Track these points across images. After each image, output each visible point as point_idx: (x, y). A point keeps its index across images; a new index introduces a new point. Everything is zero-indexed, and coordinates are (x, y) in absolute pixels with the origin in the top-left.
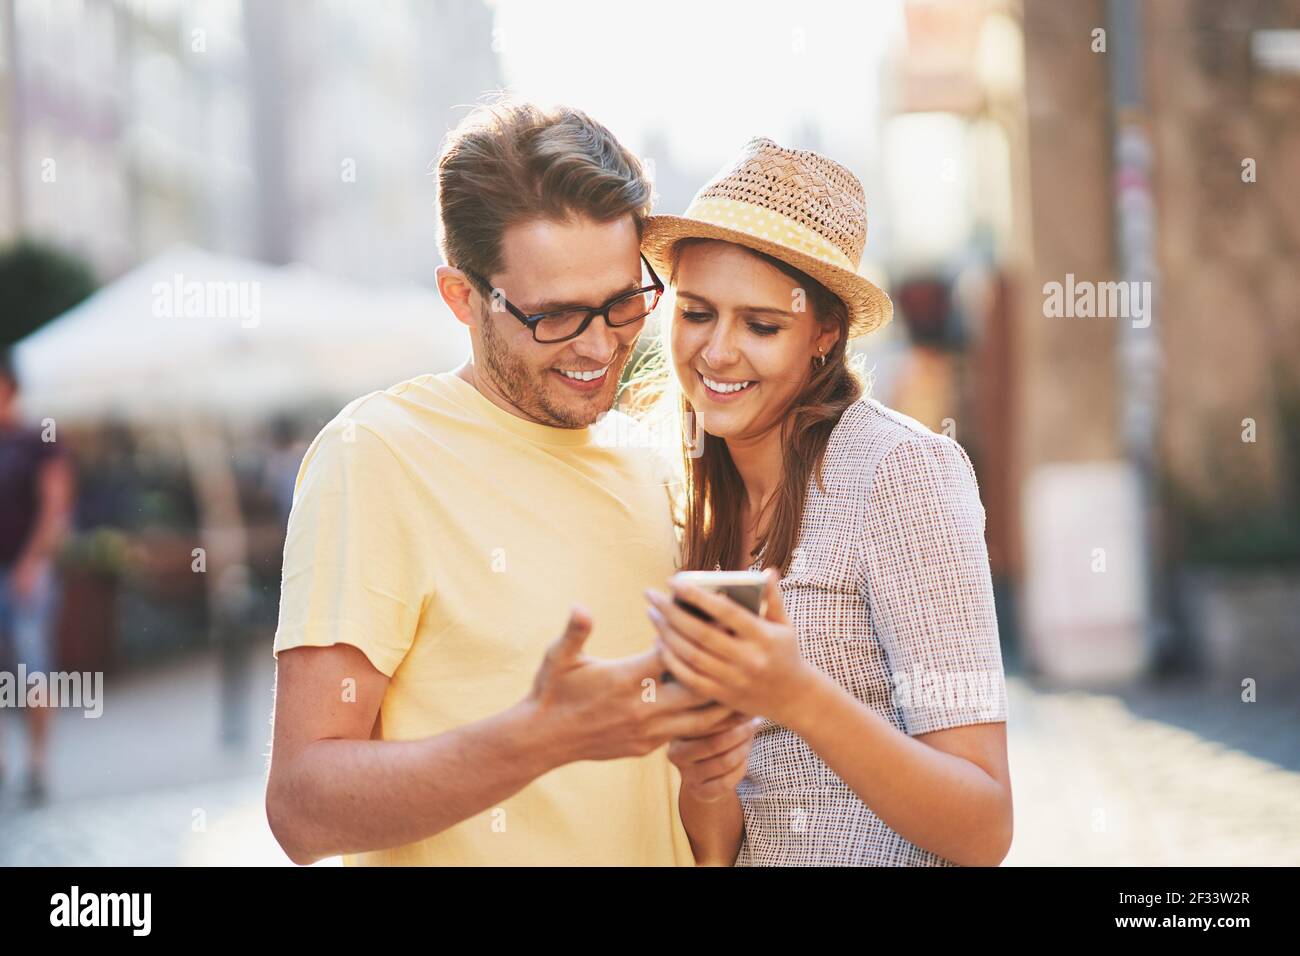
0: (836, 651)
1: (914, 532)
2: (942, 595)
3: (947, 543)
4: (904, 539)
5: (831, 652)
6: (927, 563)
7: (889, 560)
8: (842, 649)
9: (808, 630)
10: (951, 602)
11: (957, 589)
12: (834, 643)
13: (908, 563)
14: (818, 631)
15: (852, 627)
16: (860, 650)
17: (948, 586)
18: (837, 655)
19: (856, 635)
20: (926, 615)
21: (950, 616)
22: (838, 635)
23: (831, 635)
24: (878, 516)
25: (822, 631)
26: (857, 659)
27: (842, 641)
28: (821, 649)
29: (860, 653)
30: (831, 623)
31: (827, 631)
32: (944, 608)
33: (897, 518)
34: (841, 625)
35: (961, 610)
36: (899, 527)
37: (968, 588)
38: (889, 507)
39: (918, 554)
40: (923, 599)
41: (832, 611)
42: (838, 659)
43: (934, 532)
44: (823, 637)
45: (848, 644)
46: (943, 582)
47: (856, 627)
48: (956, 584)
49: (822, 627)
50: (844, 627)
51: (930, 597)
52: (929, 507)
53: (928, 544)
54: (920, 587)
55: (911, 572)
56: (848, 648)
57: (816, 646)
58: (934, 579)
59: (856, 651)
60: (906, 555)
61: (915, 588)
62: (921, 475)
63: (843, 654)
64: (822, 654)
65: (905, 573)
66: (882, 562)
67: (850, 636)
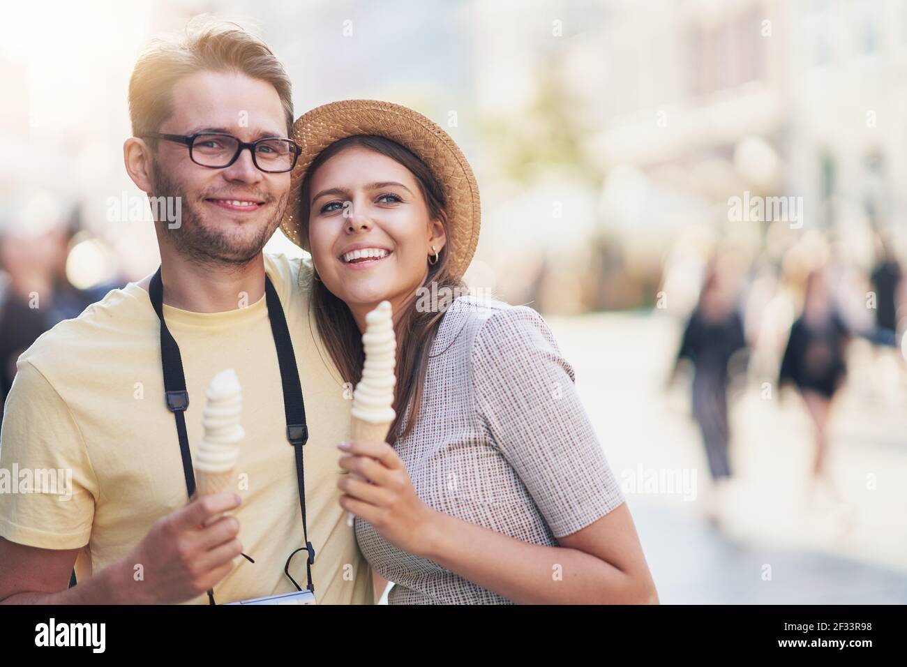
0: (482, 512)
1: (515, 385)
2: (549, 428)
3: (542, 386)
4: (510, 392)
5: (478, 513)
6: (532, 406)
7: (503, 412)
8: (487, 510)
9: (456, 499)
10: (557, 431)
11: (559, 419)
12: (480, 506)
13: (518, 410)
14: (465, 499)
15: (492, 491)
16: (502, 509)
17: (551, 419)
18: (484, 515)
19: (496, 497)
20: (542, 446)
21: (559, 441)
22: (482, 500)
23: (477, 500)
24: (484, 379)
25: (468, 498)
26: (501, 516)
27: (485, 504)
28: (470, 513)
29: (503, 512)
30: (475, 490)
31: (473, 498)
32: (553, 436)
33: (500, 378)
34: (483, 491)
35: (566, 433)
36: (503, 383)
37: (566, 414)
38: (491, 371)
39: (523, 401)
40: (536, 435)
41: (473, 481)
42: (485, 518)
43: (531, 380)
44: (470, 502)
45: (491, 506)
46: (547, 417)
47: (495, 491)
48: (557, 415)
49: (467, 495)
50: (485, 492)
51: (540, 432)
52: (522, 361)
53: (528, 390)
54: (531, 426)
55: (522, 416)
56: (492, 509)
57: (466, 510)
58: (540, 417)
59: (499, 510)
60: (515, 405)
61: (528, 428)
62: (510, 337)
63: (489, 514)
64: (472, 516)
65: (517, 418)
66: (498, 415)
67: (491, 499)
